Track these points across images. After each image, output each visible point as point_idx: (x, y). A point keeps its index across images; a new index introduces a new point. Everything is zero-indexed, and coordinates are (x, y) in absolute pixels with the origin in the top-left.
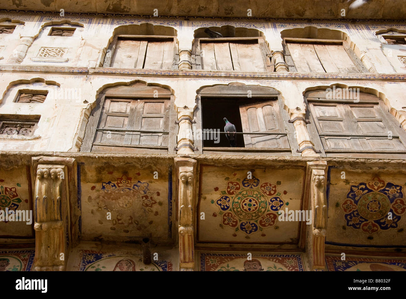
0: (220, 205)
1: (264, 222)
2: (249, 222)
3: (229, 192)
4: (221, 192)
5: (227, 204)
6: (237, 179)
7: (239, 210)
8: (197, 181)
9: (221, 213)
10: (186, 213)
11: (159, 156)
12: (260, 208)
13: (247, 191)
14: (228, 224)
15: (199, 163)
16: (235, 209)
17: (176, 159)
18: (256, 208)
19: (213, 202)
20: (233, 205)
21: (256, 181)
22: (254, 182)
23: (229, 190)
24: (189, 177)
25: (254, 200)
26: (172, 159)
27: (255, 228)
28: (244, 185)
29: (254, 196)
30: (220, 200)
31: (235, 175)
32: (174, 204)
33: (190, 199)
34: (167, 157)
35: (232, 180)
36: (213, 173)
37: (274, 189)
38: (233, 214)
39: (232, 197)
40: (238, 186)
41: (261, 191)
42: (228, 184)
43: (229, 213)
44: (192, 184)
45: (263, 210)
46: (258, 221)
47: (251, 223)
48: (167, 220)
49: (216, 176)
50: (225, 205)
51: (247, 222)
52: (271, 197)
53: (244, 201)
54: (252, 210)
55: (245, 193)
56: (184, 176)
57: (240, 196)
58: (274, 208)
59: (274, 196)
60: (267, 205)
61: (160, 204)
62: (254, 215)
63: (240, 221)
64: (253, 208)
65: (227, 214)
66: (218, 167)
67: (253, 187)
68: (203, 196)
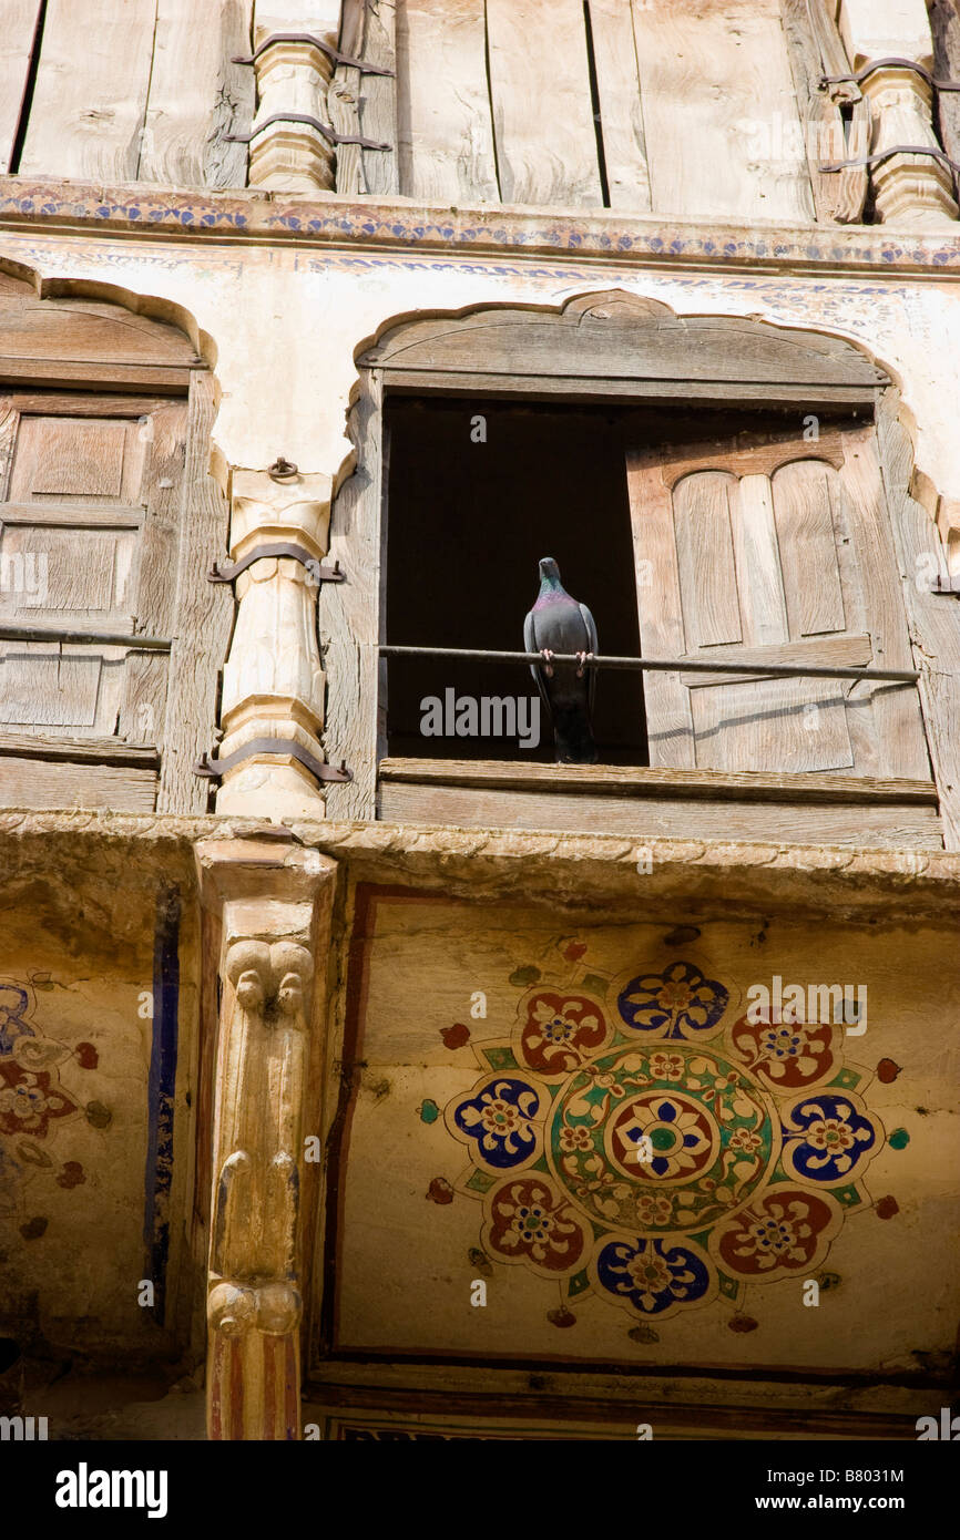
0: (477, 1131)
1: (752, 1243)
2: (658, 1243)
3: (536, 1061)
4: (487, 1053)
5: (520, 1126)
6: (589, 979)
7: (595, 1164)
8: (333, 986)
9: (478, 1182)
10: (257, 1201)
11: (97, 826)
12: (729, 1157)
13: (645, 1054)
14: (524, 1248)
15: (355, 876)
16: (571, 1163)
17: (209, 853)
18: (701, 1160)
19: (429, 1112)
20: (555, 1138)
21: (706, 994)
22: (695, 1003)
23: (533, 1042)
24: (282, 971)
25: (688, 1108)
26: (181, 848)
27: (689, 1277)
28: (629, 1020)
29: (694, 1084)
30: (478, 1104)
31: (575, 954)
32: (184, 1121)
33: (283, 1111)
34: (152, 834)
35: (557, 987)
36: (440, 941)
37: (817, 1046)
38: (558, 1190)
39: (554, 1090)
40: (591, 1022)
41: (735, 1059)
42: (532, 1007)
43: (529, 1185)
44: (300, 1019)
45: (745, 1171)
46: (714, 1241)
47: (666, 1248)
48: (138, 1213)
49: (459, 959)
50: (507, 1132)
51: (642, 1243)
52: (793, 1097)
53: (627, 1115)
54: (673, 1168)
55: (632, 1063)
56: (253, 963)
57: (603, 1082)
58: (814, 1163)
59: (818, 1089)
60: (769, 1139)
61: (100, 1116)
62: (687, 1198)
63: (599, 1232)
64: (680, 1158)
65: (516, 1191)
66: (467, 902)
67: (685, 1029)
68: (370, 1075)
